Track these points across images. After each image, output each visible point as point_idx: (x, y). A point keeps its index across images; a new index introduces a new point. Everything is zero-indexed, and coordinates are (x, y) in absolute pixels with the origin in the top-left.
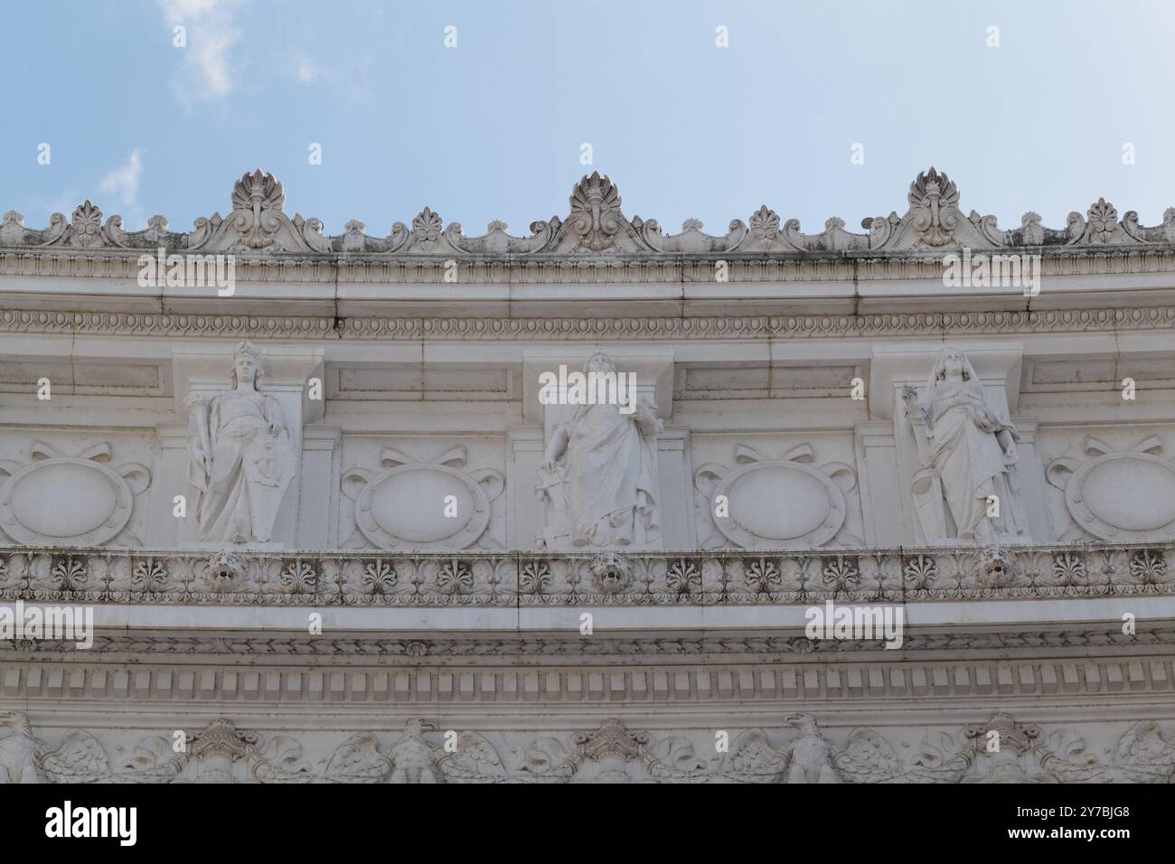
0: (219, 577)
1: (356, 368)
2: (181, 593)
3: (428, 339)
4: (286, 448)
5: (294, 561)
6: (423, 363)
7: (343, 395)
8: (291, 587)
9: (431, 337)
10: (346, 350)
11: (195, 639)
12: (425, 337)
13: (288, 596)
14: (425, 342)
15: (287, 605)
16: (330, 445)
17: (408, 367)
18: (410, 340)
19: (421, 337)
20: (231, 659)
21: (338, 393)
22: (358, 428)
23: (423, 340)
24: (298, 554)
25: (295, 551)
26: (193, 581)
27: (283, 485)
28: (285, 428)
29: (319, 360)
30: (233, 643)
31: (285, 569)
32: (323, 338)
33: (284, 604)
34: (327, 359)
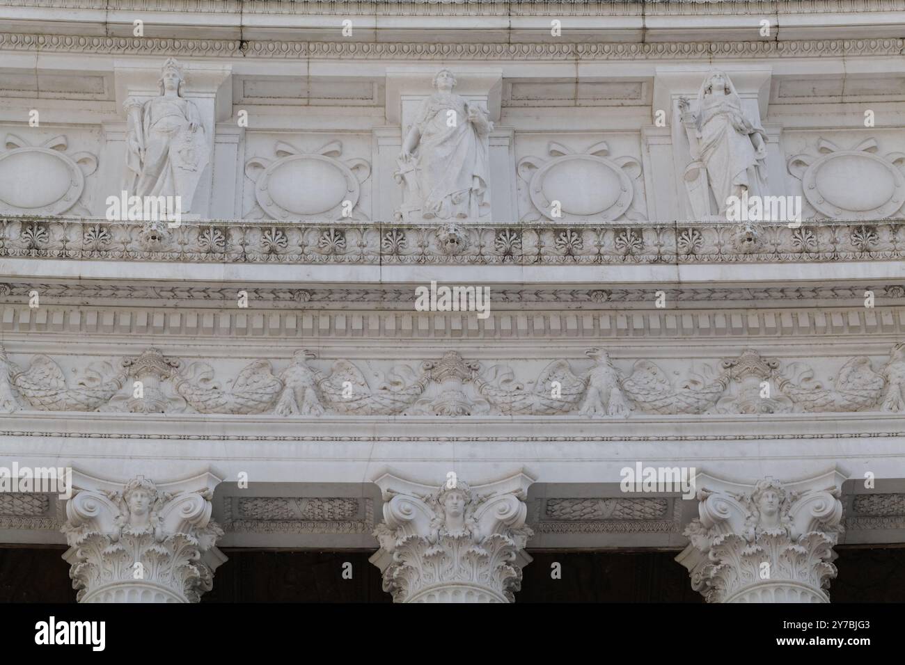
0: (151, 240)
1: (257, 79)
2: (121, 252)
3: (313, 58)
4: (202, 141)
5: (208, 228)
6: (308, 77)
7: (247, 100)
8: (206, 248)
9: (316, 57)
10: (249, 66)
11: (132, 287)
12: (310, 56)
13: (204, 255)
14: (310, 60)
15: (203, 262)
16: (236, 139)
17: (297, 79)
18: (299, 58)
19: (307, 56)
20: (160, 302)
21: (242, 98)
22: (261, 126)
23: (309, 58)
24: (211, 223)
25: (209, 220)
26: (130, 243)
27: (200, 170)
28: (202, 126)
29: (228, 73)
30: (161, 291)
31: (201, 234)
32: (232, 57)
33: (200, 261)
34: (234, 73)
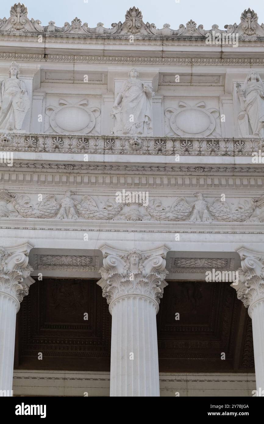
0: (4, 141)
1: (51, 71)
3: (76, 63)
4: (27, 98)
5: (29, 137)
6: (74, 70)
7: (47, 81)
8: (28, 145)
9: (77, 62)
10: (48, 65)
12: (75, 62)
13: (27, 148)
14: (75, 63)
15: (26, 151)
16: (42, 98)
17: (69, 72)
18: (70, 62)
19: (73, 62)
20: (7, 169)
21: (45, 80)
22: (53, 92)
23: (74, 63)
24: (30, 134)
25: (29, 133)
27: (26, 111)
28: (27, 92)
29: (39, 68)
31: (26, 139)
32: (40, 61)
33: (25, 151)
34: (41, 68)
